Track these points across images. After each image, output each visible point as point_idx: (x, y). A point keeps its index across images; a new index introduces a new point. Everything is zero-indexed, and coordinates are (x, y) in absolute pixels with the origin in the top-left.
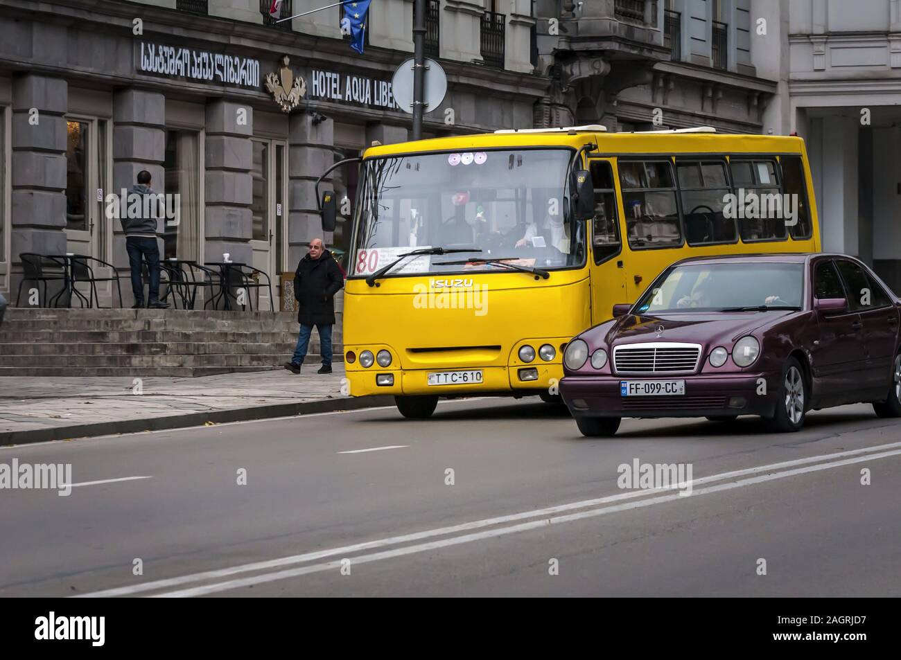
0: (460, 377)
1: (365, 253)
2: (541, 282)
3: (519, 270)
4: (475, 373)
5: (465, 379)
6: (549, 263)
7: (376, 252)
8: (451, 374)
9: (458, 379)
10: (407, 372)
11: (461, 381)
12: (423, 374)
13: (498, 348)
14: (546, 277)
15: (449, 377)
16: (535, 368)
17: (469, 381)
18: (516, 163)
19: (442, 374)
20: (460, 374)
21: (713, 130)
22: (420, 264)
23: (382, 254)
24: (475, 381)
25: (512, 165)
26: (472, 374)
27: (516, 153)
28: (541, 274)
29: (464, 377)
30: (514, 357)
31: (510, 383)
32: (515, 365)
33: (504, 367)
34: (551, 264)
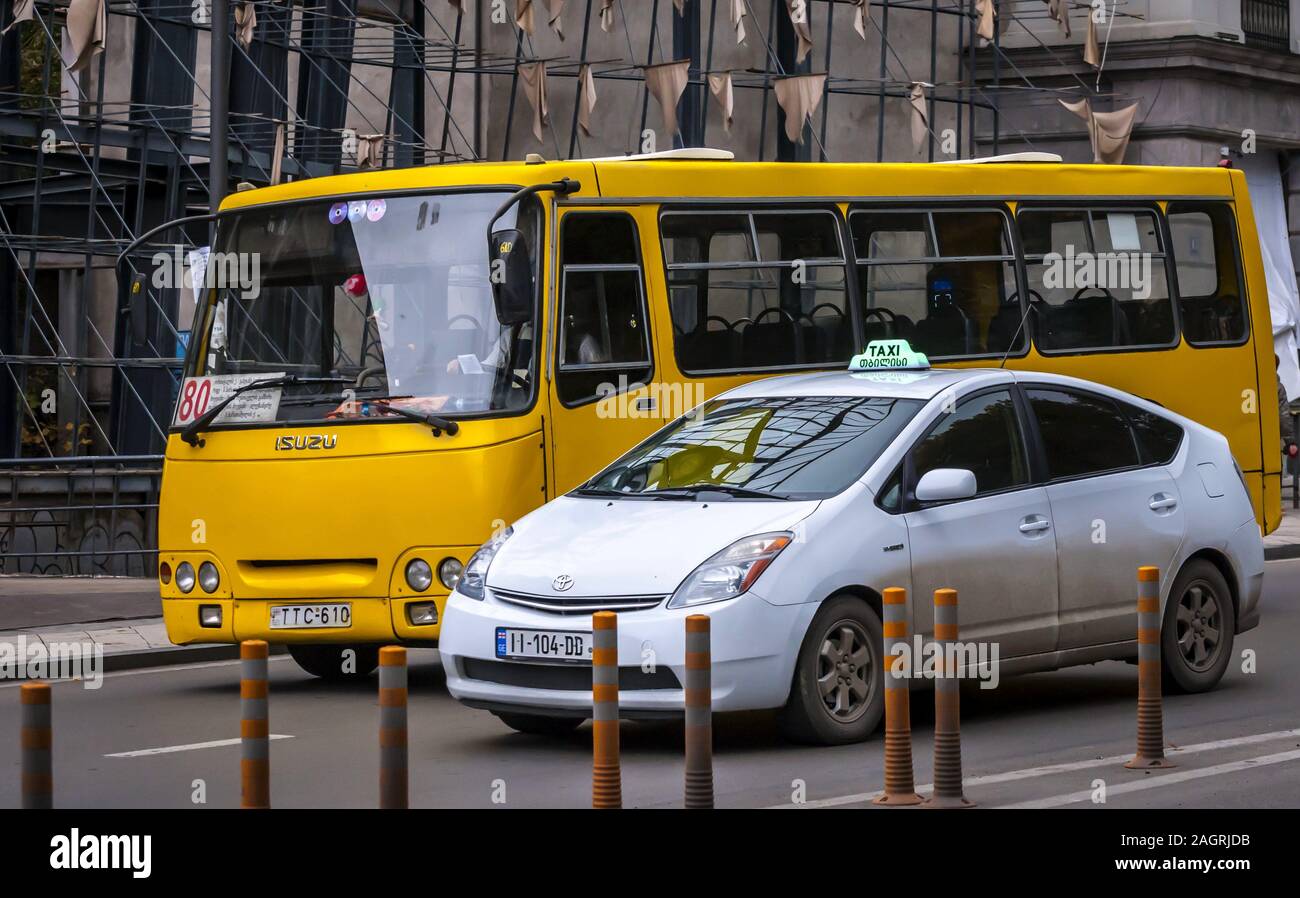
0: (317, 616)
1: (193, 384)
2: (446, 441)
3: (410, 418)
4: (340, 607)
5: (325, 618)
6: (460, 405)
7: (207, 383)
8: (303, 609)
9: (314, 618)
10: (241, 603)
11: (317, 622)
12: (262, 607)
13: (372, 563)
14: (452, 431)
15: (301, 613)
16: (432, 602)
17: (331, 623)
18: (429, 218)
19: (291, 608)
20: (318, 610)
21: (1058, 158)
22: (264, 406)
23: (218, 386)
24: (340, 623)
25: (423, 222)
26: (335, 609)
27: (431, 200)
28: (444, 425)
29: (323, 615)
30: (399, 580)
31: (393, 628)
32: (400, 595)
33: (383, 598)
34: (465, 406)
